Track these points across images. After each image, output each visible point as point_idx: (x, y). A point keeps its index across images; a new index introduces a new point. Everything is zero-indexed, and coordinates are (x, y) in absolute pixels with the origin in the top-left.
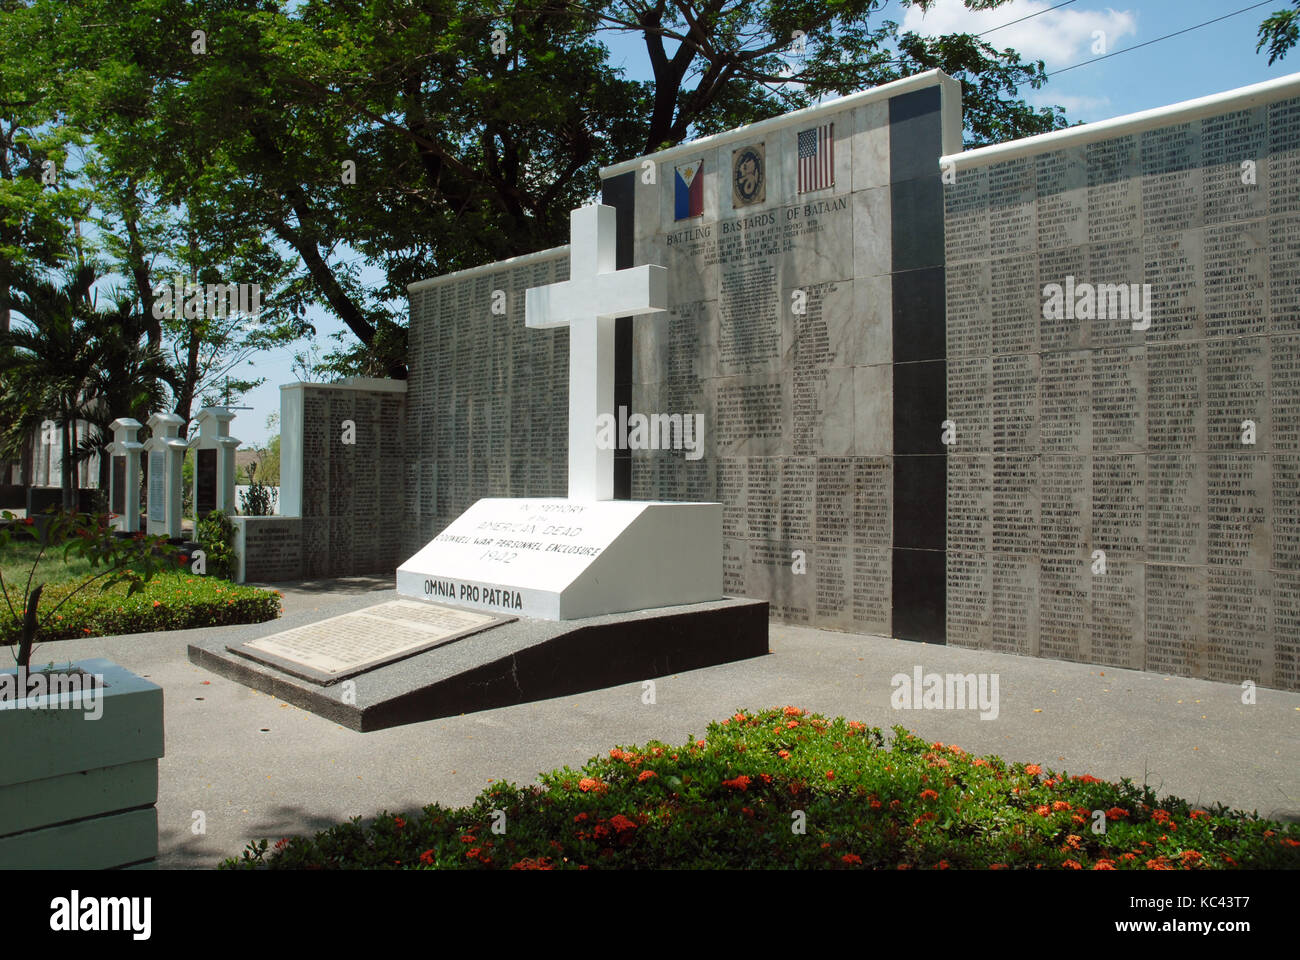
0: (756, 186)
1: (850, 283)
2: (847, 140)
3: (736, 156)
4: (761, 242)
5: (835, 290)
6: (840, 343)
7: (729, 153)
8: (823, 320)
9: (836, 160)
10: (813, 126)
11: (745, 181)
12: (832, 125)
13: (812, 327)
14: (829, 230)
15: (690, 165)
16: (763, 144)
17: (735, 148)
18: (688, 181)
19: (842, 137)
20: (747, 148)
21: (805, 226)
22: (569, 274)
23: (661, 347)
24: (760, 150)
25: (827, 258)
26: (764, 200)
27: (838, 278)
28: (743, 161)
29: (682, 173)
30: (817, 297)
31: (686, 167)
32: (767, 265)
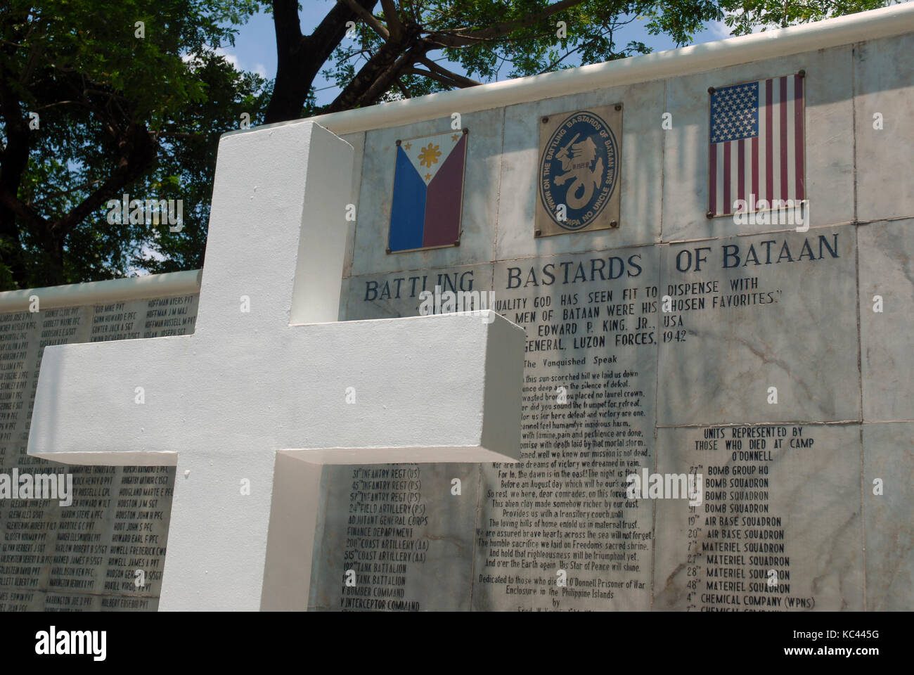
0: (597, 192)
1: (853, 431)
2: (842, 108)
3: (549, 129)
4: (604, 315)
5: (808, 443)
6: (822, 577)
7: (533, 121)
8: (773, 513)
9: (809, 150)
10: (748, 75)
11: (570, 182)
12: (800, 76)
13: (740, 527)
14: (792, 303)
15: (435, 140)
16: (618, 107)
17: (545, 113)
18: (428, 172)
19: (827, 98)
20: (576, 115)
21: (723, 290)
22: (193, 320)
23: (327, 526)
24: (612, 120)
25: (784, 366)
26: (615, 225)
27: (817, 417)
28: (563, 142)
29: (413, 156)
30: (756, 456)
31: (424, 142)
32: (618, 368)
